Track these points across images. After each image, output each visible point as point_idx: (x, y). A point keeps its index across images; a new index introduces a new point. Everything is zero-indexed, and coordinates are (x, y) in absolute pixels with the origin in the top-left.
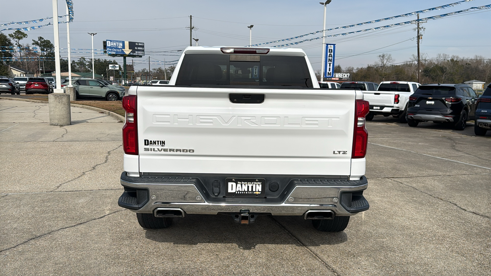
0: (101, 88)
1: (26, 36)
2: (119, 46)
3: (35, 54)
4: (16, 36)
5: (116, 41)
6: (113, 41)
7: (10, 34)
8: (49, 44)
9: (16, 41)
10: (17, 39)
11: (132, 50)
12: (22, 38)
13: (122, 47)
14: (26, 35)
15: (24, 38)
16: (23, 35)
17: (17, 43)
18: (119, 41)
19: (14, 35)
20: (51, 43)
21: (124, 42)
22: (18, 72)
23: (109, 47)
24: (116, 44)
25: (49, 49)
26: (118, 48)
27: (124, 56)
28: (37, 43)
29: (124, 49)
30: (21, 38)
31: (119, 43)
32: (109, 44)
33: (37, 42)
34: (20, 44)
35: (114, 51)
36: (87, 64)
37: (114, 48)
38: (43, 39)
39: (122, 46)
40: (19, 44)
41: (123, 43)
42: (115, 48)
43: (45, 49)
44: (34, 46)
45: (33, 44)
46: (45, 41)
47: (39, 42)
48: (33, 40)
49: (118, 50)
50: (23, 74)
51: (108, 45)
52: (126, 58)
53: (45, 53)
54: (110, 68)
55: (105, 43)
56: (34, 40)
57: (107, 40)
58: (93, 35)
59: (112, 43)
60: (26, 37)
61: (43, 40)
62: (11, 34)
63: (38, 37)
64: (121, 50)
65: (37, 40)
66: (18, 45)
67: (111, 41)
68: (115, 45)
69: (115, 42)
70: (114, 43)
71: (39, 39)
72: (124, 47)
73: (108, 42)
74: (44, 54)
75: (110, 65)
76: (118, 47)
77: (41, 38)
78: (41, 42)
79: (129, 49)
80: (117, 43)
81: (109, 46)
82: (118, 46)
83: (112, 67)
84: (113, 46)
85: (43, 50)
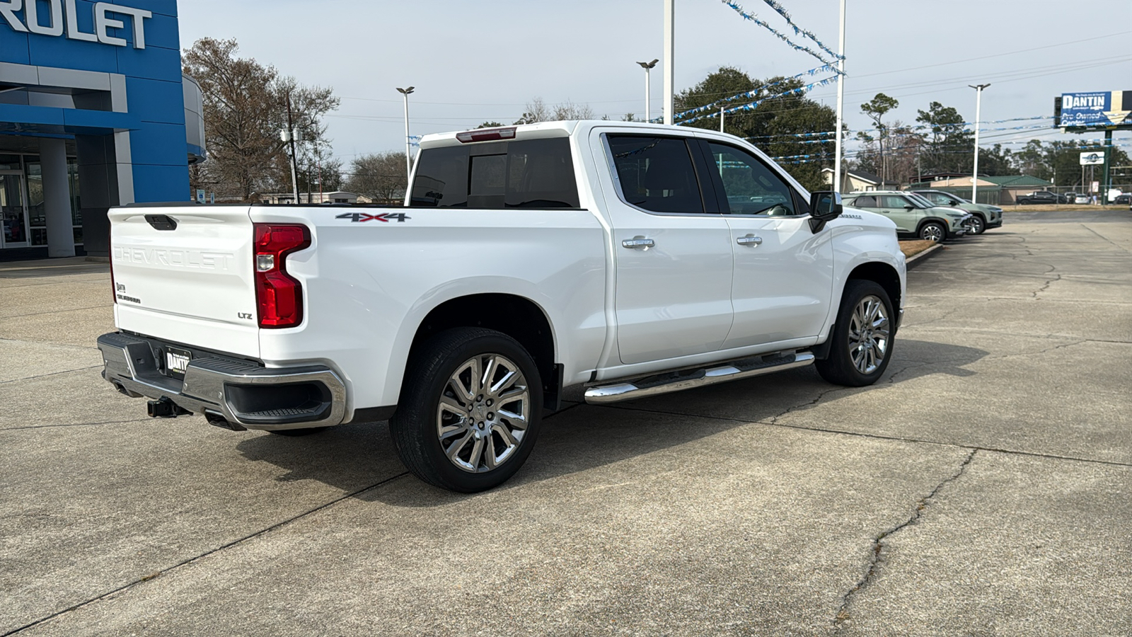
0: (908, 211)
1: (895, 105)
2: (1095, 104)
3: (921, 140)
4: (874, 107)
5: (1087, 94)
6: (1081, 95)
7: (864, 104)
8: (952, 115)
9: (875, 118)
10: (877, 113)
11: (1129, 112)
12: (888, 109)
13: (1102, 108)
14: (896, 102)
15: (891, 110)
16: (890, 103)
17: (877, 123)
18: (1095, 93)
19: (871, 104)
20: (958, 113)
21: (1110, 93)
22: (862, 183)
23: (1067, 111)
24: (1088, 100)
25: (951, 128)
26: (1093, 112)
27: (1108, 128)
28: (926, 117)
29: (1109, 110)
30: (886, 109)
31: (1095, 98)
32: (1067, 104)
33: (928, 113)
34: (882, 123)
35: (1081, 120)
36: (1045, 153)
37: (1079, 111)
38: (940, 105)
39: (1103, 104)
40: (879, 123)
41: (1108, 96)
42: (1083, 112)
43: (943, 129)
44: (920, 124)
45: (918, 120)
46: (944, 110)
47: (932, 114)
48: (919, 111)
49: (1093, 117)
50: (872, 187)
51: (1065, 106)
52: (1113, 132)
53: (943, 137)
54: (1083, 162)
55: (1059, 101)
56: (921, 110)
57: (1064, 95)
58: (982, 90)
59: (1077, 99)
60: (896, 107)
61: (940, 109)
62: (867, 104)
63: (931, 104)
64: (1099, 114)
65: (927, 109)
66: (878, 125)
67: (1074, 95)
68: (1085, 104)
69: (1084, 97)
70: (1082, 99)
71: (931, 108)
72: (1107, 106)
73: (1065, 98)
74: (940, 139)
75: (1083, 155)
76: (1092, 108)
77: (936, 104)
78: (935, 113)
79: (1124, 108)
80: (1090, 99)
81: (1067, 109)
82: (1093, 105)
83: (1087, 158)
84: (1080, 107)
85: (937, 130)
